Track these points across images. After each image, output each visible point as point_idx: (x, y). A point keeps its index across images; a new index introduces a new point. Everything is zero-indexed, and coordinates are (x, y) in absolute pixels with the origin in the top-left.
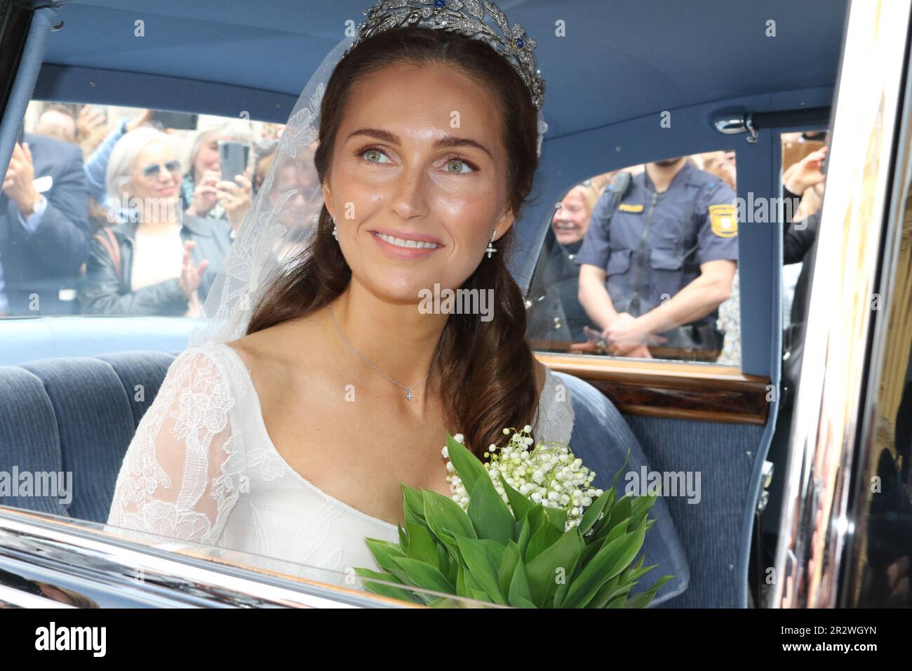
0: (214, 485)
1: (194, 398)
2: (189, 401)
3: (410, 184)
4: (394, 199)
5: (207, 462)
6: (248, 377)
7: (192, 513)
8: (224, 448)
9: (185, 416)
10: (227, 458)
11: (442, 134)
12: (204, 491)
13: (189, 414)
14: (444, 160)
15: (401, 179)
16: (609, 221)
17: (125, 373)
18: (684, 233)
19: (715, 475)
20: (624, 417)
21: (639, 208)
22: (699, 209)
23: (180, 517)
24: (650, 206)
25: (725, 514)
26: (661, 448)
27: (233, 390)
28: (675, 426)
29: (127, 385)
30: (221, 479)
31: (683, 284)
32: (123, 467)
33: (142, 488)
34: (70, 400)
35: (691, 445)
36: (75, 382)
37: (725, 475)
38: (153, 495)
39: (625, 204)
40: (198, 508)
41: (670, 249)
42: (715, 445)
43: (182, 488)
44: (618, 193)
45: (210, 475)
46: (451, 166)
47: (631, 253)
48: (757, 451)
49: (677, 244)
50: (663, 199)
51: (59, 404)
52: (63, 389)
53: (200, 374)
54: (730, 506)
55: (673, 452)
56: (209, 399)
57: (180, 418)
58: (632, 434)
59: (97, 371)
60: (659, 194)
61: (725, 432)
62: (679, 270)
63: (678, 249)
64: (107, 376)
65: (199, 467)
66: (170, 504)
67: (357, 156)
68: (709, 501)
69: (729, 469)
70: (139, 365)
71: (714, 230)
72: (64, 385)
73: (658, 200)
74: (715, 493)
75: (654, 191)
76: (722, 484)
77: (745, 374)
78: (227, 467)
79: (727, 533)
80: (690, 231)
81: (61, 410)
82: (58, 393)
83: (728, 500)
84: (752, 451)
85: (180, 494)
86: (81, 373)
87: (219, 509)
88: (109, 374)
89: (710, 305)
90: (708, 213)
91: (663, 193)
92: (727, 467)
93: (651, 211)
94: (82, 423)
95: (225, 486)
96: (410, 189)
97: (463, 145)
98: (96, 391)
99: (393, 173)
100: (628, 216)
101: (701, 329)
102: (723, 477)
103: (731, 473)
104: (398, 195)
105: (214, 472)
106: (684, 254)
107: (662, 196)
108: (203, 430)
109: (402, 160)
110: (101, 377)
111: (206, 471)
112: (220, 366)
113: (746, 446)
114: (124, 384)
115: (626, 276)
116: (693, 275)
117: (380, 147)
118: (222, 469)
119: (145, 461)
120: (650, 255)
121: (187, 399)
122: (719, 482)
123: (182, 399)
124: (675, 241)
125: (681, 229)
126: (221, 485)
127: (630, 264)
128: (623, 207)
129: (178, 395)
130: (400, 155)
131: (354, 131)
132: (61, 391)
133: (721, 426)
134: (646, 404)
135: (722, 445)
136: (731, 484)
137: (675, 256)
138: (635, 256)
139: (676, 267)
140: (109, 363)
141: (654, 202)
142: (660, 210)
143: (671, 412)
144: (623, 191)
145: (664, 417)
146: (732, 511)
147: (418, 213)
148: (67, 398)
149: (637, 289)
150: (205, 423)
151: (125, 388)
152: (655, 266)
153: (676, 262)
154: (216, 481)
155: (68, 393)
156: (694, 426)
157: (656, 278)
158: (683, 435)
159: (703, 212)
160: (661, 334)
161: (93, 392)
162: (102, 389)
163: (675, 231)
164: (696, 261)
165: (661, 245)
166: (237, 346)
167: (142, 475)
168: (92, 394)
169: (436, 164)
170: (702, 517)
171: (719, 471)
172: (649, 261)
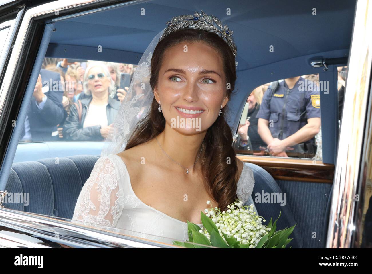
0: (112, 209)
1: (105, 176)
2: (103, 177)
3: (191, 89)
4: (185, 95)
5: (110, 200)
6: (125, 167)
7: (104, 220)
8: (116, 195)
9: (101, 183)
10: (117, 199)
11: (202, 69)
12: (108, 211)
13: (103, 182)
14: (203, 79)
15: (187, 87)
16: (270, 100)
17: (78, 164)
18: (301, 106)
19: (313, 204)
20: (276, 181)
21: (282, 96)
22: (307, 96)
23: (99, 221)
24: (287, 94)
25: (317, 219)
26: (291, 193)
27: (119, 173)
28: (296, 185)
29: (79, 168)
30: (115, 207)
31: (300, 127)
32: (77, 202)
33: (84, 210)
34: (57, 174)
35: (303, 192)
36: (59, 167)
37: (317, 204)
38: (88, 213)
39: (276, 94)
40: (106, 218)
41: (295, 112)
42: (312, 192)
43: (100, 210)
44: (273, 89)
45: (111, 206)
46: (205, 81)
47: (279, 114)
48: (329, 194)
49: (297, 110)
50: (292, 92)
51: (53, 176)
52: (54, 170)
53: (107, 166)
54: (319, 216)
55: (295, 195)
56: (110, 176)
57: (100, 183)
58: (279, 188)
59: (67, 163)
60: (290, 89)
61: (317, 186)
62: (298, 121)
63: (298, 113)
64: (71, 165)
65: (107, 202)
66: (95, 216)
67: (169, 79)
68: (310, 214)
69: (318, 202)
70: (84, 161)
71: (313, 105)
72: (55, 168)
73: (290, 92)
74: (312, 211)
75: (288, 88)
76: (315, 207)
77: (324, 163)
78: (117, 202)
79: (318, 227)
80: (303, 105)
81: (53, 178)
82: (53, 172)
83: (318, 214)
84: (327, 195)
85: (99, 213)
86: (61, 164)
87: (114, 218)
88: (72, 164)
89: (311, 135)
90: (310, 97)
91: (291, 89)
92: (317, 200)
93: (287, 96)
94: (62, 184)
95: (116, 210)
96: (191, 91)
97: (210, 73)
98: (67, 170)
99: (184, 85)
100: (277, 99)
101: (307, 145)
102: (316, 205)
103: (319, 203)
104: (186, 93)
105: (112, 204)
106: (300, 114)
107: (291, 91)
108: (108, 188)
109: (187, 80)
110: (69, 165)
111: (109, 204)
112: (115, 164)
113: (325, 192)
114: (78, 168)
115: (277, 123)
116: (304, 123)
117: (178, 75)
118: (115, 203)
119: (86, 200)
120: (287, 115)
121: (102, 176)
122: (314, 207)
123: (100, 176)
124: (297, 109)
125: (299, 104)
126: (115, 209)
127: (279, 118)
128: (276, 95)
129: (99, 175)
130: (186, 78)
131: (168, 69)
132: (54, 171)
133: (315, 184)
134: (284, 175)
135: (315, 192)
136: (319, 208)
137: (297, 115)
138: (280, 115)
139: (297, 120)
140: (72, 160)
141: (288, 93)
142: (290, 97)
143: (295, 178)
144: (276, 88)
145: (291, 181)
146: (320, 218)
147: (194, 100)
148: (56, 173)
149: (282, 129)
150: (109, 185)
151: (78, 169)
152: (289, 119)
153: (297, 118)
154: (113, 208)
155: (56, 172)
156: (304, 184)
157: (289, 124)
158: (299, 188)
159: (308, 97)
160: (291, 147)
161: (66, 171)
162: (69, 170)
163: (297, 105)
164: (305, 117)
165: (291, 111)
166: (121, 155)
167: (84, 205)
168: (65, 172)
169: (199, 81)
170: (307, 221)
171: (314, 202)
172: (286, 117)
